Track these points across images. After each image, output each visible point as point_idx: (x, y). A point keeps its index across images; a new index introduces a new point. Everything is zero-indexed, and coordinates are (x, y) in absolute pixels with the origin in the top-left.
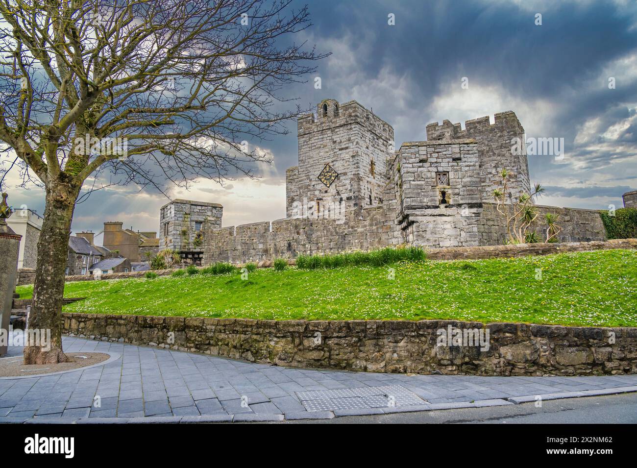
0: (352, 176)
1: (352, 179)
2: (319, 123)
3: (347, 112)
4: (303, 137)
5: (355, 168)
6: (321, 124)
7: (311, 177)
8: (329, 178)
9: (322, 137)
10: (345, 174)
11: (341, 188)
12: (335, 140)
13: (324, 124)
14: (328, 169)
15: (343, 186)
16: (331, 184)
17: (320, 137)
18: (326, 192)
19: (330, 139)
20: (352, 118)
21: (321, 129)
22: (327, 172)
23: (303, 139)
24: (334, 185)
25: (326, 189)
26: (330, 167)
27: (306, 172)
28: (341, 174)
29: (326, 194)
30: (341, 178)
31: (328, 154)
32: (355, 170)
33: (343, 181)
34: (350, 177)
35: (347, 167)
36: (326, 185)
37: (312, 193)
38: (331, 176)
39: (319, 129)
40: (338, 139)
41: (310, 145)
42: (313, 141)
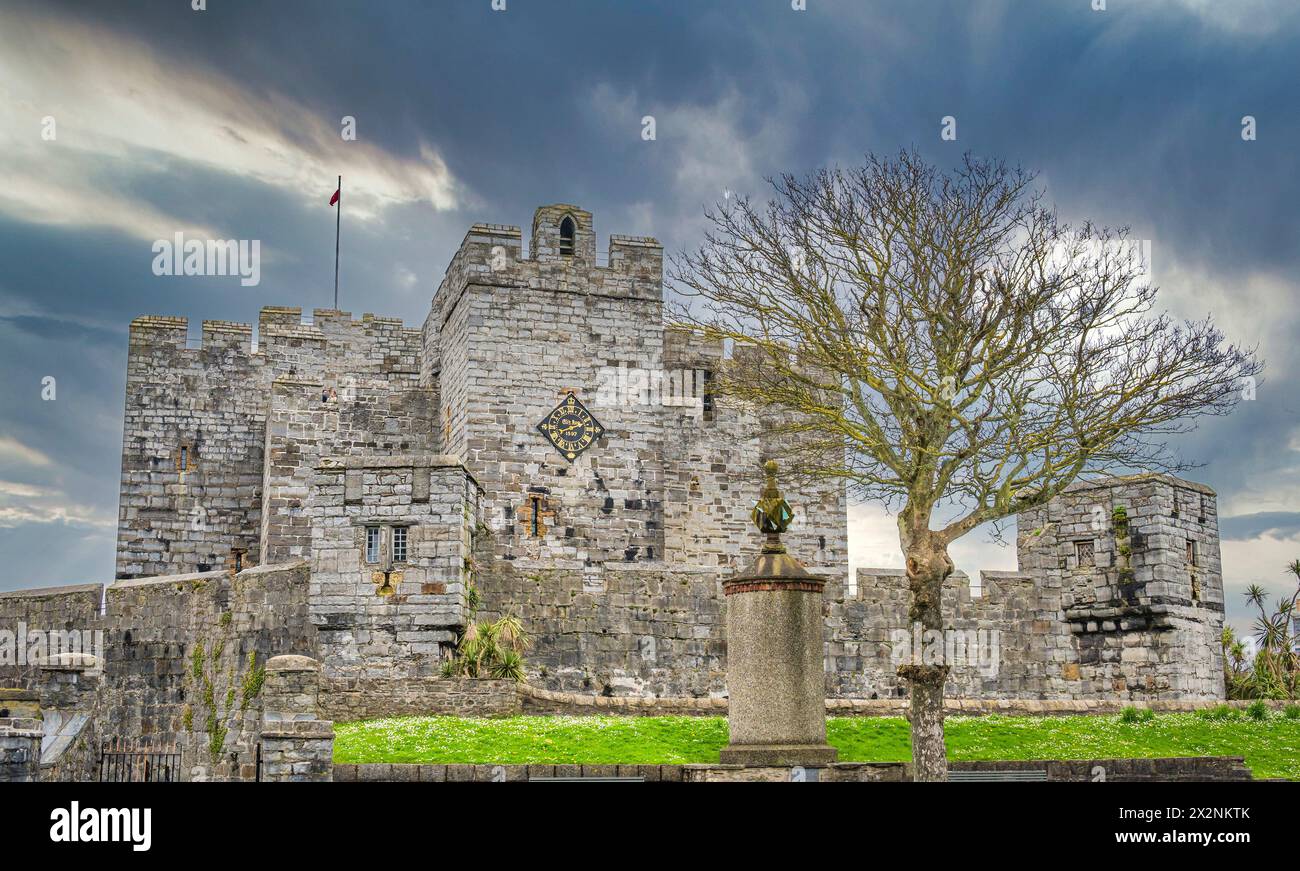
0: (644, 446)
1: (643, 454)
2: (548, 268)
3: (636, 266)
4: (489, 292)
5: (652, 425)
6: (554, 271)
7: (513, 419)
8: (574, 434)
9: (554, 309)
10: (623, 435)
11: (609, 472)
12: (596, 330)
13: (562, 277)
14: (571, 409)
15: (614, 467)
16: (578, 454)
17: (547, 309)
18: (562, 472)
19: (579, 325)
20: (649, 286)
21: (554, 287)
22: (570, 417)
23: (489, 298)
24: (587, 457)
25: (563, 464)
26: (577, 403)
27: (497, 400)
28: (610, 431)
29: (561, 480)
30: (612, 444)
31: (573, 365)
32: (655, 430)
33: (618, 453)
34: (638, 445)
35: (631, 417)
36: (564, 454)
37: (515, 466)
38: (581, 431)
39: (545, 284)
40: (607, 331)
41: (513, 323)
42: (524, 315)
